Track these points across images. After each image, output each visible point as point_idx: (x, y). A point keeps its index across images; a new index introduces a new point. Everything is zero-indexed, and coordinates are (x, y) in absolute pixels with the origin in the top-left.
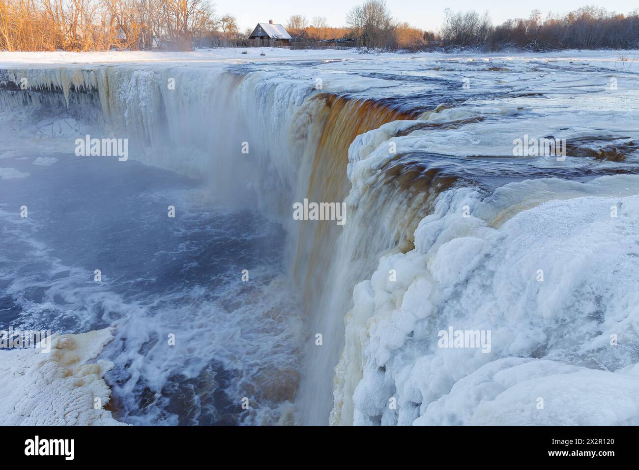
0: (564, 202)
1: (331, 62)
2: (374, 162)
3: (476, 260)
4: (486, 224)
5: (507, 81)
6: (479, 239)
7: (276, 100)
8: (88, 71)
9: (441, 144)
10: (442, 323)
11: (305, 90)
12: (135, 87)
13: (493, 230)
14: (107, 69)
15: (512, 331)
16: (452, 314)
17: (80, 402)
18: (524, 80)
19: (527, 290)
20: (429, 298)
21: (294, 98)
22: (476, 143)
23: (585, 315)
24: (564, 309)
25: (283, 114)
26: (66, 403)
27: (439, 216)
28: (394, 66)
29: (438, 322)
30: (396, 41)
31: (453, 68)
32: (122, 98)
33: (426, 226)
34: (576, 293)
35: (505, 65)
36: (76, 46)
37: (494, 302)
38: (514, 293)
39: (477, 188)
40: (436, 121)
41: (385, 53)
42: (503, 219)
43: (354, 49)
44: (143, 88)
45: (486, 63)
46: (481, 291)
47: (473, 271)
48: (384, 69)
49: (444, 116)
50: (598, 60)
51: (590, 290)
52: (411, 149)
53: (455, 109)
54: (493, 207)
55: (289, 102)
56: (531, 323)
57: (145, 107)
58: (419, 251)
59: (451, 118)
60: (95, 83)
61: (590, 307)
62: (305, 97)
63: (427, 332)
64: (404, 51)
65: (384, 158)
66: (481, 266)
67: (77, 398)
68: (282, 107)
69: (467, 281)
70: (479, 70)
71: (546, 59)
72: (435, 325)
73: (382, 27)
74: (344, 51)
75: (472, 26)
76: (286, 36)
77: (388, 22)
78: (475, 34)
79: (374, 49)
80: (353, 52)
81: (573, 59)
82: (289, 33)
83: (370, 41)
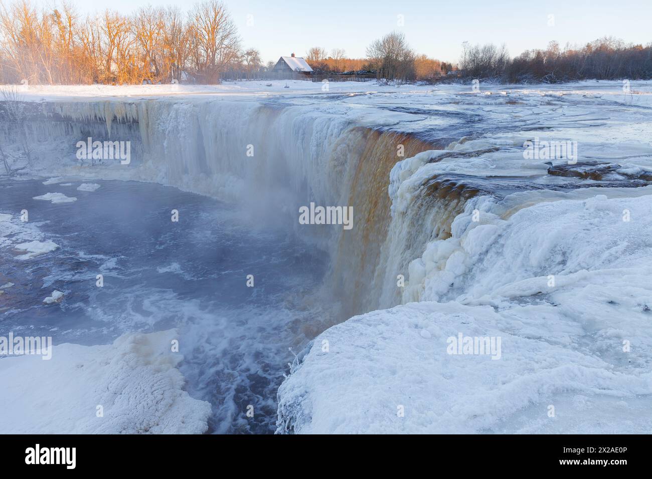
0: (550, 203)
1: (357, 95)
3: (493, 238)
4: (499, 218)
5: (521, 115)
6: (495, 226)
7: (315, 132)
8: (130, 103)
9: (466, 168)
10: (472, 277)
11: (341, 124)
12: (174, 118)
13: (503, 221)
14: (148, 102)
15: (514, 274)
16: (478, 271)
17: (163, 383)
18: (537, 114)
19: (524, 251)
20: (463, 263)
21: (332, 130)
22: (493, 167)
23: (556, 263)
24: (545, 261)
25: (322, 144)
26: (151, 384)
27: (468, 214)
28: (417, 100)
29: (469, 276)
30: (415, 72)
31: (473, 102)
32: (161, 128)
33: (459, 220)
34: (552, 251)
35: (521, 99)
36: (112, 80)
37: (503, 260)
38: (515, 254)
39: (493, 196)
40: (461, 150)
41: (405, 85)
42: (510, 214)
43: (374, 81)
44: (183, 120)
45: (503, 97)
46: (496, 256)
47: (491, 245)
48: (409, 102)
49: (467, 146)
50: (611, 93)
51: (560, 249)
52: (444, 172)
53: (476, 141)
54: (504, 207)
55: (327, 134)
56: (526, 270)
57: (184, 137)
58: (455, 236)
59: (473, 148)
60: (136, 115)
61: (559, 258)
62: (341, 129)
63: (462, 283)
64: (424, 83)
65: (424, 178)
66: (496, 242)
67: (160, 380)
68: (320, 138)
69: (487, 252)
70: (496, 104)
71: (561, 92)
72: (467, 279)
73: (400, 59)
74: (364, 83)
75: (490, 58)
76: (308, 69)
77: (407, 55)
78: (493, 66)
79: (393, 81)
80: (374, 84)
81: (587, 92)
82: (310, 65)
83: (390, 72)
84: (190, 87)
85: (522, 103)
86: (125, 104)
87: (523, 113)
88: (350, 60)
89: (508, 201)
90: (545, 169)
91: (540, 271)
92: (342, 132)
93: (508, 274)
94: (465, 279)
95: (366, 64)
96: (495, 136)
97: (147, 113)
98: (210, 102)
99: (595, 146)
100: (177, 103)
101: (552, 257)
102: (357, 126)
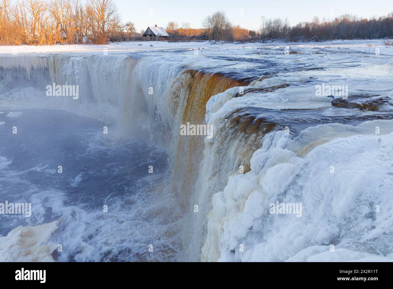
0: (344, 139)
2: (222, 114)
3: (291, 178)
4: (295, 155)
5: (301, 60)
8: (42, 57)
9: (264, 101)
11: (178, 68)
16: (277, 215)
18: (311, 59)
19: (325, 198)
22: (286, 101)
24: (349, 211)
25: (165, 83)
28: (232, 52)
29: (268, 220)
30: (233, 36)
33: (258, 156)
34: (357, 200)
36: (35, 42)
38: (316, 201)
41: (226, 44)
42: (307, 151)
43: (207, 42)
44: (77, 68)
45: (288, 49)
47: (289, 186)
49: (265, 83)
50: (355, 46)
51: (366, 198)
55: (168, 75)
56: (329, 221)
57: (78, 79)
61: (366, 210)
62: (178, 72)
63: (261, 227)
64: (238, 42)
66: (294, 183)
69: (285, 192)
72: (266, 221)
73: (224, 28)
74: (201, 43)
75: (278, 27)
76: (166, 34)
77: (227, 25)
78: (280, 32)
79: (219, 41)
80: (207, 44)
81: (340, 46)
82: (167, 32)
83: (217, 36)
84: (88, 46)
85: (300, 53)
86: (39, 57)
87: (302, 59)
88: (193, 29)
89: (304, 136)
90: (330, 102)
91: (344, 223)
92: (178, 73)
93: (309, 226)
94: (264, 222)
95: (203, 32)
96: (285, 75)
97: (54, 63)
98: (94, 55)
99: (361, 81)
100: (74, 56)
101: (357, 207)
102: (189, 69)
